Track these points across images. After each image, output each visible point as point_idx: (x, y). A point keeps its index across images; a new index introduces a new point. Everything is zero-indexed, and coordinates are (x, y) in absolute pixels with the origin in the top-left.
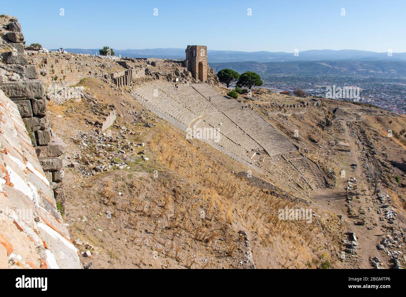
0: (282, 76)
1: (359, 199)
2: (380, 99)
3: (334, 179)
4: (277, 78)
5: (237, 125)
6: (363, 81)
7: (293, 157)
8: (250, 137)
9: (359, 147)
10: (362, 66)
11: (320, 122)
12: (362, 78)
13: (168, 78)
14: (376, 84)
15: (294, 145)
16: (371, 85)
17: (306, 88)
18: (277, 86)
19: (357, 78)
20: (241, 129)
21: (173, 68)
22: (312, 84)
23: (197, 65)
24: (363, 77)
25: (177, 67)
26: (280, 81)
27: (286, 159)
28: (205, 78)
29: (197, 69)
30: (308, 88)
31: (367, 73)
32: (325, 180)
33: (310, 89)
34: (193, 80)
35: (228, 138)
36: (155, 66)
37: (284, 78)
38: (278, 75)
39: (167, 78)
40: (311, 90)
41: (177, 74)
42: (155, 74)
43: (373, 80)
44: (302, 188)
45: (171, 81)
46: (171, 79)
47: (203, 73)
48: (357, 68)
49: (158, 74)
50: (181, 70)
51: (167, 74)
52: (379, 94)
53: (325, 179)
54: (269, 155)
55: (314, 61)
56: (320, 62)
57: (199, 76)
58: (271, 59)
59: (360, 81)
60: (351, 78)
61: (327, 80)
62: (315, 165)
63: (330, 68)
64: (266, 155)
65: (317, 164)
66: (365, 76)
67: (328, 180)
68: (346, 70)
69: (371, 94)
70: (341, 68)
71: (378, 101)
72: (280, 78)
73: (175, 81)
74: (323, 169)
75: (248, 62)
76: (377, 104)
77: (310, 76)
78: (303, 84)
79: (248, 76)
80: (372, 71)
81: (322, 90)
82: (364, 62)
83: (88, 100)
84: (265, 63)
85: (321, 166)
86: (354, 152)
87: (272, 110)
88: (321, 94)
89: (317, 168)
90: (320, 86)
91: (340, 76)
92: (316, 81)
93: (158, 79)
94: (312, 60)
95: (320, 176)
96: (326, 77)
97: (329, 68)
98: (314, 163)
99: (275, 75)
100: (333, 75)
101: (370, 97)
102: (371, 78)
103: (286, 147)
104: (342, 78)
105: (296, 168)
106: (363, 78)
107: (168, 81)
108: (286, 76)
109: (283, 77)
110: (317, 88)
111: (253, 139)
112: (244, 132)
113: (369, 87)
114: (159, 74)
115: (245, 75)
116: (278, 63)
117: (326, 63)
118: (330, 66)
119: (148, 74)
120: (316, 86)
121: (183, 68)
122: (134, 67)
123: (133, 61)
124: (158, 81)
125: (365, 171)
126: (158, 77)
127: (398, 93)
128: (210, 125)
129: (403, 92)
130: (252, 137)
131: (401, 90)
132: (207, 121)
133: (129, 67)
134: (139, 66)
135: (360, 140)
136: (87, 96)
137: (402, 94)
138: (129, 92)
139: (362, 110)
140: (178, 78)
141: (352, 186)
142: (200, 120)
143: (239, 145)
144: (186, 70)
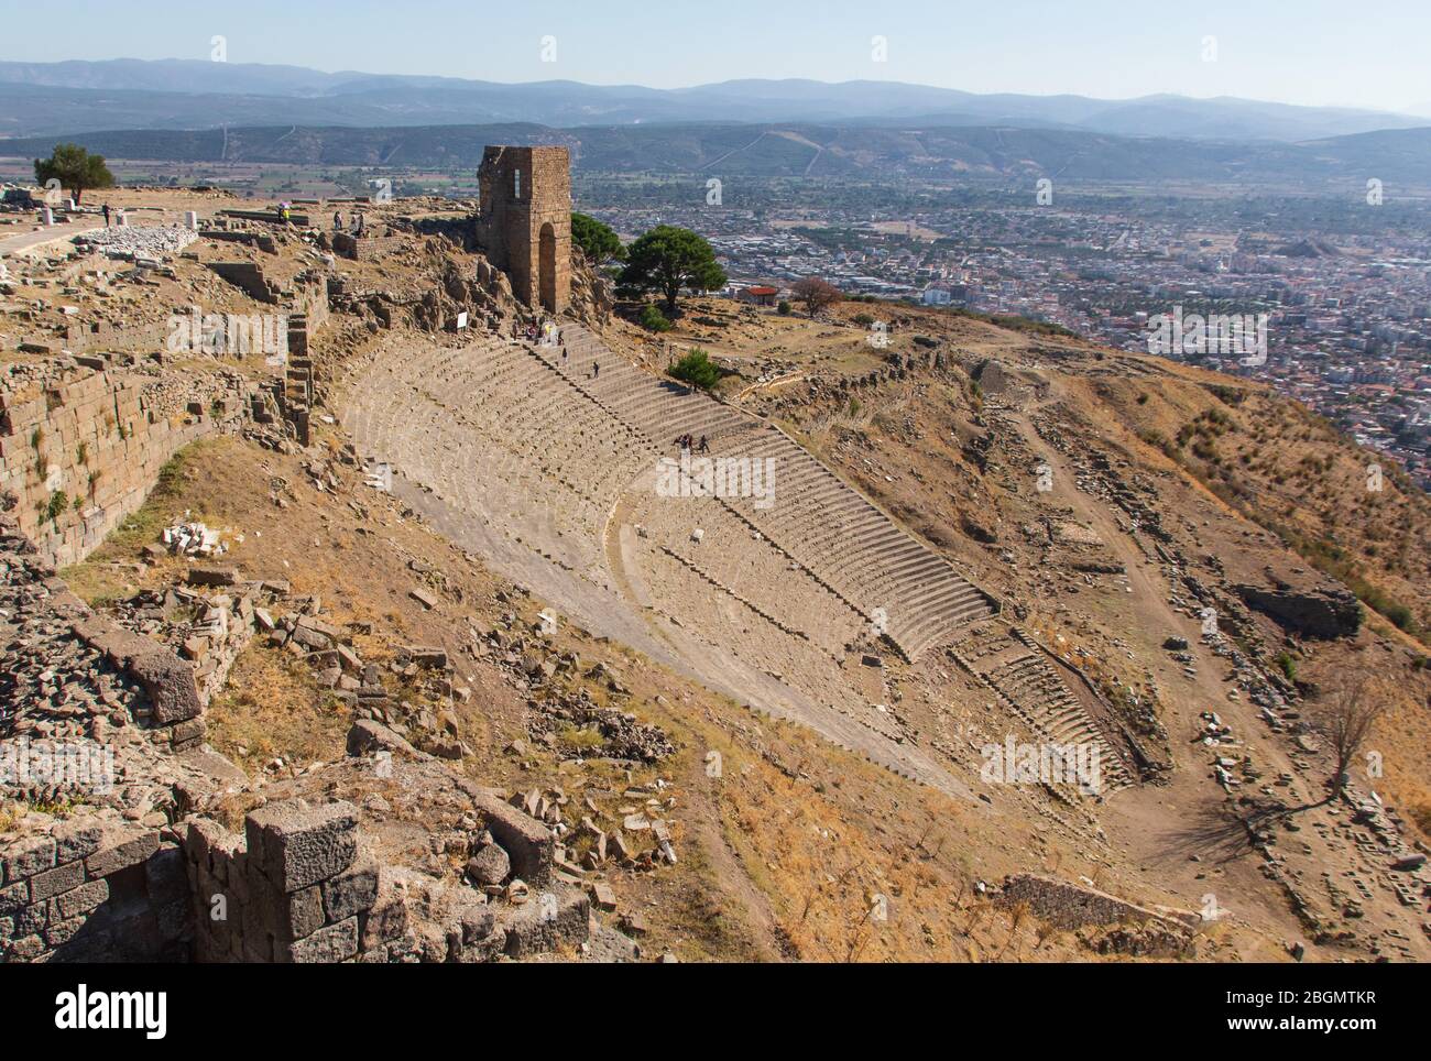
0: (640, 183)
1: (1297, 834)
2: (999, 271)
3: (1161, 738)
4: (624, 191)
5: (751, 527)
6: (935, 204)
7: (992, 652)
8: (816, 580)
9: (1140, 547)
10: (926, 148)
11: (972, 441)
12: (929, 192)
13: (423, 314)
14: (981, 216)
15: (978, 591)
16: (963, 217)
17: (735, 232)
18: (629, 226)
19: (912, 190)
20: (773, 545)
21: (433, 263)
22: (757, 214)
23: (535, 238)
24: (930, 188)
25: (450, 255)
26: (639, 204)
27: (969, 665)
28: (562, 299)
29: (535, 257)
30: (743, 231)
31: (944, 172)
32: (1132, 747)
33: (752, 235)
34: (520, 311)
35: (754, 609)
36: (353, 256)
37: (649, 190)
38: (628, 179)
39: (418, 313)
40: (757, 240)
41: (454, 289)
42: (370, 303)
43: (967, 198)
44: (1065, 802)
45: (437, 329)
46: (433, 317)
47: (558, 275)
48: (910, 153)
49: (385, 305)
50: (469, 266)
51: (419, 294)
52: (995, 252)
53: (1129, 741)
54: (906, 659)
55: (757, 126)
56: (779, 126)
57: (541, 287)
58: (594, 112)
59: (923, 204)
60: (891, 192)
61: (808, 200)
62: (1076, 676)
63: (816, 151)
64: (898, 662)
65: (1079, 674)
66: (935, 185)
67: (1140, 741)
68: (870, 159)
69: (969, 251)
70: (854, 153)
71: (994, 280)
72: (634, 190)
73: (451, 327)
74: (1108, 692)
75: (505, 126)
76: (992, 292)
77: (747, 185)
78: (723, 216)
79: (670, 247)
80: (959, 166)
81: (795, 238)
82: (932, 128)
83: (311, 660)
84: (574, 131)
85: (1097, 681)
86: (1135, 571)
87: (814, 411)
88: (796, 253)
89: (1088, 691)
90: (788, 225)
91: (851, 185)
92: (769, 204)
93: (387, 327)
94: (747, 119)
95: (1106, 729)
96: (804, 189)
97: (808, 154)
98: (1069, 667)
99: (617, 179)
100: (828, 177)
101: (965, 267)
102: (958, 192)
103: (954, 606)
104: (859, 192)
105: (1017, 708)
106: (933, 192)
107: (425, 327)
108: (658, 182)
109: (645, 186)
110: (778, 231)
111: (830, 590)
112: (787, 556)
113: (957, 227)
114: (387, 299)
115: (656, 245)
116: (623, 130)
117: (800, 133)
118: (813, 144)
119: (343, 306)
120: (772, 223)
121: (475, 258)
122: (293, 288)
123: (266, 246)
124: (389, 339)
125: (1234, 674)
126: (384, 317)
127: (1056, 248)
128: (668, 552)
129: (1071, 243)
130: (824, 577)
131: (1064, 235)
132: (650, 530)
133: (276, 290)
134: (308, 278)
135: (1127, 510)
136: (296, 623)
137: (1068, 254)
138: (349, 462)
139: (1035, 353)
140: (463, 310)
141: (1232, 762)
142: (626, 532)
143: (801, 634)
144: (489, 266)
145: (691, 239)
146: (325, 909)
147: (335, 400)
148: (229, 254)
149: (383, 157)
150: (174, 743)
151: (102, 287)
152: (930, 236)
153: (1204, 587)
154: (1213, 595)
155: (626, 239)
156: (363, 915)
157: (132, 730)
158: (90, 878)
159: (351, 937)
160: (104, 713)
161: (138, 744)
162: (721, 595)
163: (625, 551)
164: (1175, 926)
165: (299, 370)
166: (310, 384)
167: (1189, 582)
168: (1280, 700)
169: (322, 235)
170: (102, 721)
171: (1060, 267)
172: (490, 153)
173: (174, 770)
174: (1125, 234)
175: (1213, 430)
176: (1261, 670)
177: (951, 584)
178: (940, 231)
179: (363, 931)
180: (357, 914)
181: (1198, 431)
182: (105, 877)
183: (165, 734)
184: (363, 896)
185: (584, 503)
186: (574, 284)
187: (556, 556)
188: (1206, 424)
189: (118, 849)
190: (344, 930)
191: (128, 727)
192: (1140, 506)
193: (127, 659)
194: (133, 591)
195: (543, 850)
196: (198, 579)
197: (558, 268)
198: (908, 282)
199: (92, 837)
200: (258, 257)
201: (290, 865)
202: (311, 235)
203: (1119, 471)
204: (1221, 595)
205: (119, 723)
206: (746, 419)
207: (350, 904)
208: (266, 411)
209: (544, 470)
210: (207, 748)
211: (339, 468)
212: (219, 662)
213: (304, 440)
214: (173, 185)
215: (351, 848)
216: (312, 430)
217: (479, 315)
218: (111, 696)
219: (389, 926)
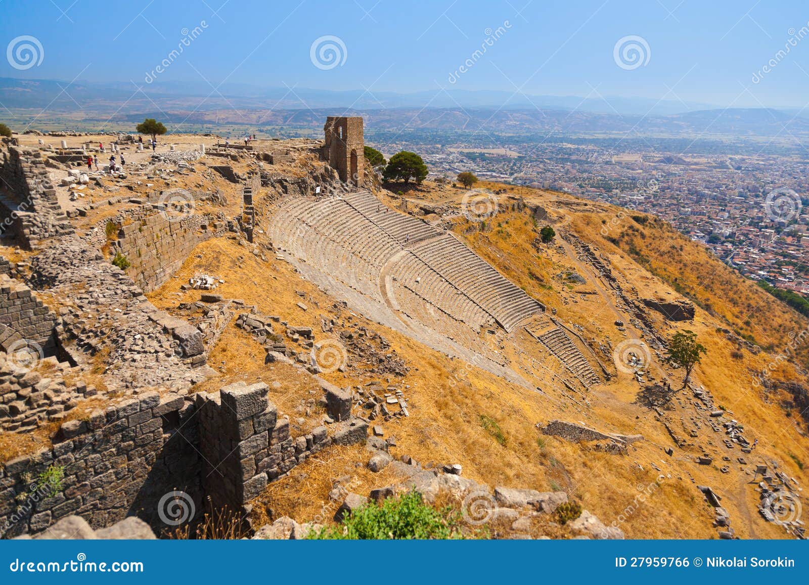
2: (543, 169)
3: (612, 363)
5: (441, 276)
7: (542, 328)
8: (468, 298)
9: (603, 284)
10: (513, 118)
13: (302, 187)
15: (539, 304)
18: (388, 151)
20: (450, 284)
22: (443, 146)
23: (349, 155)
25: (312, 162)
27: (532, 333)
28: (360, 181)
29: (349, 163)
32: (601, 367)
33: (441, 154)
34: (343, 186)
35: (442, 311)
36: (272, 163)
39: (300, 187)
41: (315, 177)
42: (279, 183)
43: (530, 139)
44: (573, 390)
45: (307, 194)
46: (306, 189)
47: (359, 171)
49: (286, 184)
50: (320, 166)
51: (299, 179)
53: (600, 365)
54: (506, 331)
55: (442, 108)
56: (452, 109)
57: (352, 176)
59: (512, 141)
60: (498, 136)
62: (577, 338)
64: (503, 332)
65: (578, 336)
67: (604, 365)
73: (313, 193)
74: (590, 344)
81: (459, 156)
85: (586, 340)
88: (459, 162)
89: (582, 344)
90: (456, 150)
91: (482, 133)
92: (448, 141)
93: (287, 192)
94: (438, 106)
96: (462, 135)
97: (463, 121)
98: (574, 334)
100: (472, 130)
102: (527, 136)
103: (526, 308)
104: (485, 136)
105: (553, 351)
107: (302, 193)
110: (451, 153)
111: (474, 302)
112: (456, 288)
113: (526, 151)
114: (286, 181)
117: (459, 112)
119: (267, 184)
120: (449, 149)
121: (323, 163)
122: (246, 176)
123: (234, 158)
124: (288, 198)
125: (643, 336)
126: (285, 189)
127: (567, 160)
128: (406, 287)
129: (574, 157)
130: (471, 297)
131: (570, 155)
132: (399, 279)
133: (238, 177)
134: (252, 172)
135: (597, 268)
136: (247, 317)
137: (573, 162)
138: (270, 249)
139: (559, 203)
140: (318, 186)
141: (642, 373)
142: (388, 279)
143: (462, 321)
144: (329, 167)
145: (414, 156)
146: (254, 428)
147: (263, 224)
148: (219, 162)
149: (285, 122)
150: (192, 364)
151: (163, 175)
152: (515, 155)
153: (630, 300)
154: (634, 303)
155: (387, 157)
156: (270, 430)
157: (174, 359)
158: (154, 416)
159: (265, 440)
160: (163, 352)
161: (177, 364)
162: (428, 305)
163: (388, 286)
164: (619, 442)
165: (249, 211)
166: (253, 217)
167: (624, 298)
168: (661, 347)
169: (258, 154)
170: (161, 355)
171: (569, 167)
172: (330, 119)
173: (192, 374)
174: (596, 154)
175: (633, 234)
176: (654, 334)
177: (525, 300)
178: (519, 153)
179: (270, 437)
180: (268, 430)
181: (627, 235)
182: (161, 416)
183: (189, 360)
184: (270, 422)
185: (370, 266)
186: (365, 175)
187: (358, 289)
188: (630, 232)
189: (166, 404)
190: (262, 437)
191: (172, 358)
192: (604, 267)
193: (173, 329)
194: (178, 305)
195: (347, 403)
196: (206, 299)
197: (358, 168)
198: (506, 174)
199: (155, 399)
200: (231, 164)
201: (239, 410)
202: (254, 154)
203: (594, 252)
204: (637, 303)
205: (169, 356)
206: (438, 231)
207: (265, 426)
208: (234, 228)
209: (353, 253)
210: (207, 366)
211: (266, 252)
212: (214, 334)
213: (250, 239)
214: (195, 134)
215: (265, 403)
216: (254, 236)
217: (326, 188)
218: (166, 344)
219: (281, 435)
